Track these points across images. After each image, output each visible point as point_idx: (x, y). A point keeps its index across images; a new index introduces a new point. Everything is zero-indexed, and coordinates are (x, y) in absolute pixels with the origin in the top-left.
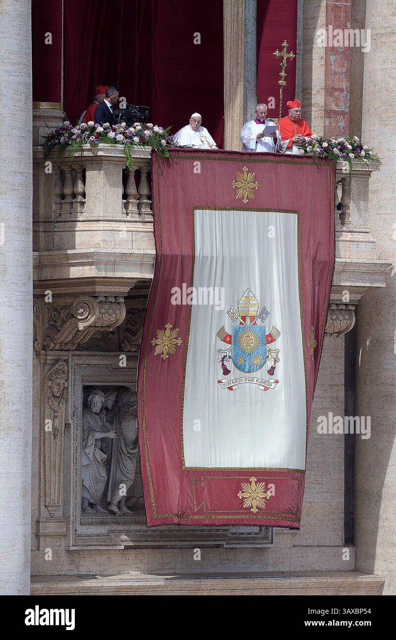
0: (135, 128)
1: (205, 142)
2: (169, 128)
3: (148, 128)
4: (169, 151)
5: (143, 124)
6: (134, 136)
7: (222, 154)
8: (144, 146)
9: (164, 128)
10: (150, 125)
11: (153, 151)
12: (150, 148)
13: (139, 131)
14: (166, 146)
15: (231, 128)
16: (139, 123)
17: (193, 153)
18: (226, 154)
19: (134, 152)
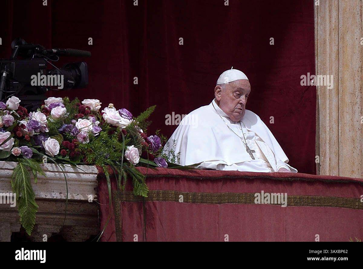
0: (47, 112)
1: (257, 155)
2: (146, 114)
3: (85, 113)
4: (150, 179)
5: (72, 99)
6: (47, 135)
7: (307, 186)
8: (74, 166)
9: (134, 113)
10: (94, 103)
11: (101, 177)
12: (95, 169)
13: (61, 120)
14: (140, 164)
15: (334, 114)
16: (59, 99)
17: (220, 184)
18: (320, 187)
19: (46, 181)
